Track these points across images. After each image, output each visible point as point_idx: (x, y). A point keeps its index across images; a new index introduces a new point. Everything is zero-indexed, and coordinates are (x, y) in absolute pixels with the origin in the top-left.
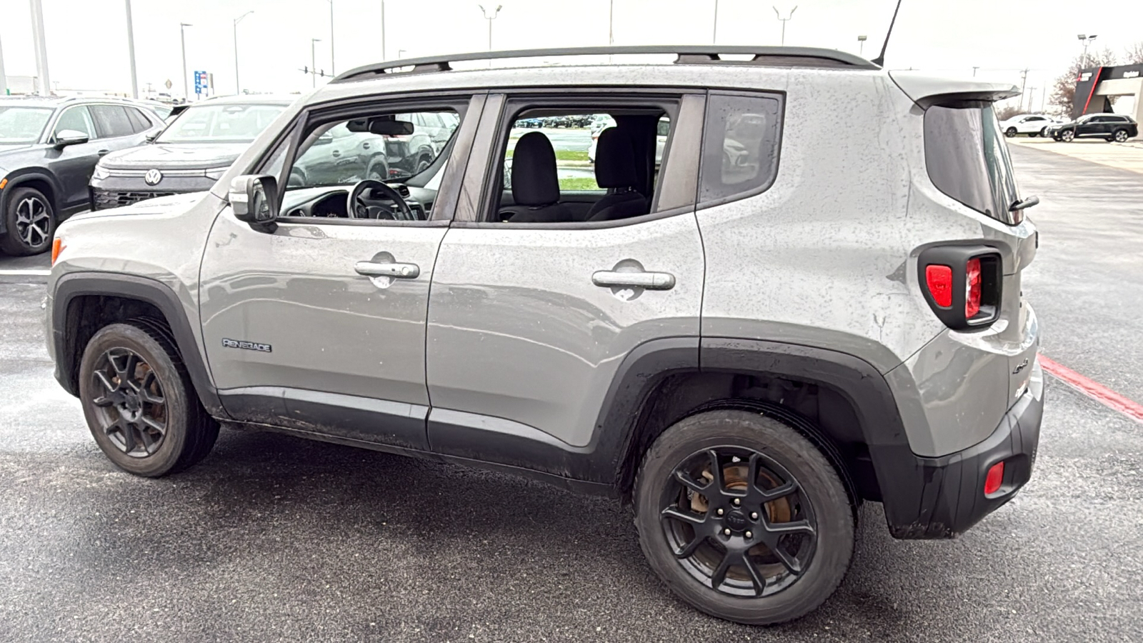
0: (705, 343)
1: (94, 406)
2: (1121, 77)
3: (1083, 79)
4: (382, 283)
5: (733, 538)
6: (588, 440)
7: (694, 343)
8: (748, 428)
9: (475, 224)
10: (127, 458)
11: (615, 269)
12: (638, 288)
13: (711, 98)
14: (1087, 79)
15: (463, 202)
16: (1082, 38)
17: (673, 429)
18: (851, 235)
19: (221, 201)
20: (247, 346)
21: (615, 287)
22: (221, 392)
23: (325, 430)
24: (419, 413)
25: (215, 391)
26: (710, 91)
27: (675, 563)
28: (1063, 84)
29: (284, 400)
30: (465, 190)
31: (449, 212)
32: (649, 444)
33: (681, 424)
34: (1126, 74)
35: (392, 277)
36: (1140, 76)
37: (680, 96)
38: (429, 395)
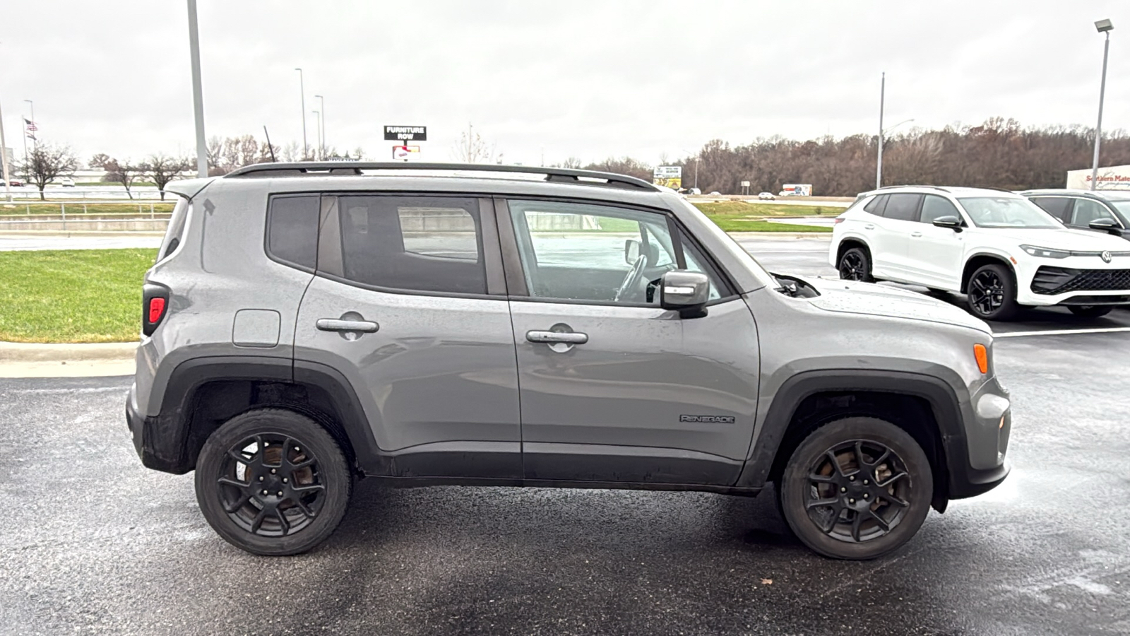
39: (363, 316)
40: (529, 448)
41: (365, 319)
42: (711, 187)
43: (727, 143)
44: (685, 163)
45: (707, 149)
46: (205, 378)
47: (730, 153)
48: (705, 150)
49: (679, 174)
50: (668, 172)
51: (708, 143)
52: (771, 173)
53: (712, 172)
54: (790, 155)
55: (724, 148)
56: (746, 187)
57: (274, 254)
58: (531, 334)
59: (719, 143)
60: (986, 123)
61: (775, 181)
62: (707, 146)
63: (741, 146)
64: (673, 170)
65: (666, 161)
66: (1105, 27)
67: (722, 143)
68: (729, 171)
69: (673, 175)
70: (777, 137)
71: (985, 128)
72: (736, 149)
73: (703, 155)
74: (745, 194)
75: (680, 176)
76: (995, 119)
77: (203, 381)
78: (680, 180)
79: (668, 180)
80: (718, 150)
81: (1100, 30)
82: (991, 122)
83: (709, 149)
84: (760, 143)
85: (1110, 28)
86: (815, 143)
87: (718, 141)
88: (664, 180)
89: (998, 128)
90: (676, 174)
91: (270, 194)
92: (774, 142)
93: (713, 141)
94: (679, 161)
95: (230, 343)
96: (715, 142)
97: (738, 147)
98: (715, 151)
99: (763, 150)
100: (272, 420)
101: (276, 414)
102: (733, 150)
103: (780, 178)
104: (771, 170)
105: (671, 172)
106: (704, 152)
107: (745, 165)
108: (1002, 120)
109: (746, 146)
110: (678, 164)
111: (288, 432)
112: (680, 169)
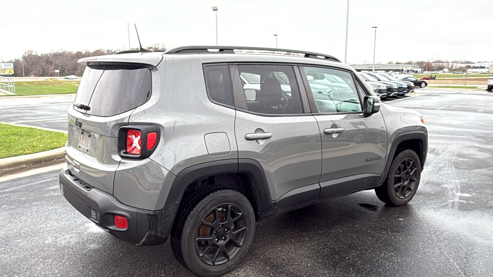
39: (264, 130)
40: (323, 185)
41: (265, 131)
42: (31, 73)
43: (36, 52)
44: (14, 61)
45: (26, 54)
46: (194, 179)
47: (39, 57)
48: (25, 55)
49: (12, 67)
50: (5, 66)
51: (26, 51)
52: (62, 66)
53: (30, 66)
54: (69, 58)
55: (35, 54)
56: (57, 73)
57: (212, 99)
58: (326, 130)
59: (32, 52)
60: (154, 45)
61: (65, 70)
62: (25, 53)
63: (44, 54)
64: (8, 65)
65: (3, 61)
66: (215, 10)
67: (33, 51)
68: (40, 65)
69: (9, 67)
70: (62, 50)
71: (153, 47)
72: (41, 55)
73: (24, 58)
74: (57, 76)
75: (13, 68)
76: (157, 44)
77: (193, 180)
78: (13, 70)
79: (6, 70)
80: (31, 55)
81: (214, 10)
82: (156, 45)
83: (27, 55)
84: (53, 52)
85: (217, 10)
86: (81, 52)
87: (31, 51)
88: (3, 70)
89: (158, 47)
90: (11, 67)
91: (203, 64)
92: (61, 52)
93: (28, 51)
94: (11, 61)
95: (207, 155)
96: (30, 51)
97: (42, 54)
98: (30, 56)
99: (56, 55)
100: (224, 197)
101: (224, 193)
102: (40, 55)
103: (67, 68)
104: (62, 65)
105: (7, 66)
106: (24, 56)
107: (48, 62)
108: (159, 44)
109: (46, 54)
110: (11, 62)
111: (230, 201)
112: (12, 64)
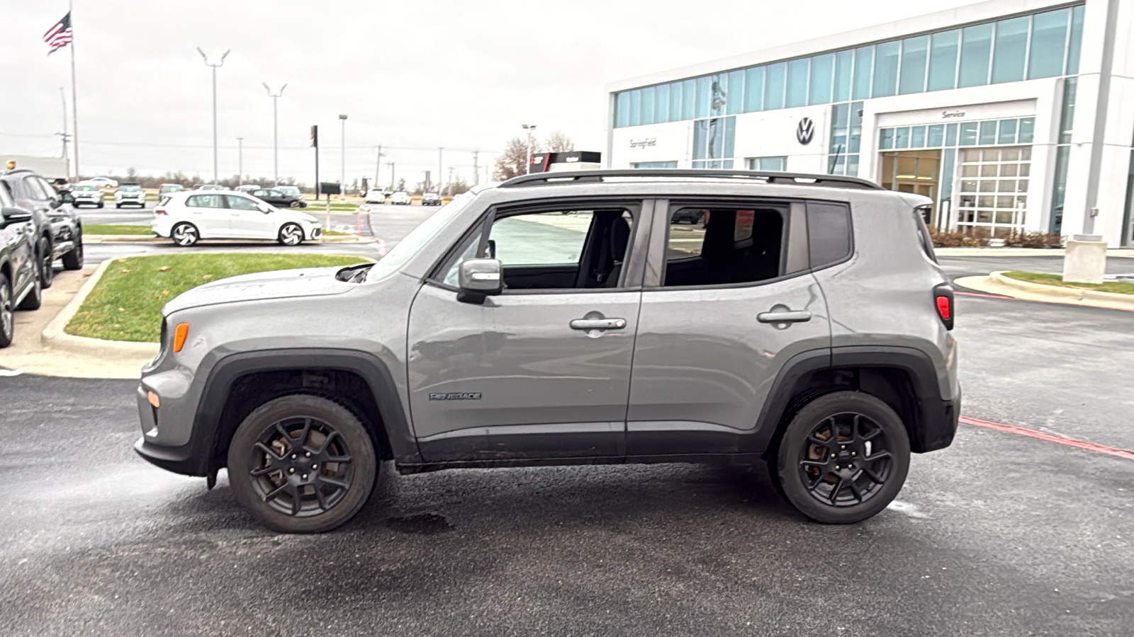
0: (835, 351)
1: (251, 478)
2: (564, 161)
3: (536, 162)
4: (593, 334)
5: (842, 470)
6: (754, 425)
7: (827, 352)
8: (854, 400)
9: (660, 288)
10: (293, 520)
11: (771, 311)
12: (789, 322)
13: (808, 205)
14: (539, 162)
15: (649, 273)
16: (525, 127)
17: (805, 409)
18: (898, 282)
19: (418, 280)
20: (457, 397)
21: (775, 322)
22: (420, 440)
23: (525, 455)
24: (618, 427)
25: (413, 440)
26: (807, 201)
27: (808, 495)
28: (501, 163)
29: (488, 436)
30: (650, 265)
31: (638, 280)
32: (789, 422)
33: (811, 404)
34: (568, 159)
35: (602, 329)
36: (579, 161)
37: (788, 203)
38: (626, 412)
